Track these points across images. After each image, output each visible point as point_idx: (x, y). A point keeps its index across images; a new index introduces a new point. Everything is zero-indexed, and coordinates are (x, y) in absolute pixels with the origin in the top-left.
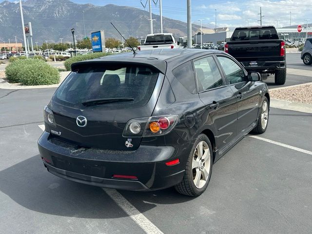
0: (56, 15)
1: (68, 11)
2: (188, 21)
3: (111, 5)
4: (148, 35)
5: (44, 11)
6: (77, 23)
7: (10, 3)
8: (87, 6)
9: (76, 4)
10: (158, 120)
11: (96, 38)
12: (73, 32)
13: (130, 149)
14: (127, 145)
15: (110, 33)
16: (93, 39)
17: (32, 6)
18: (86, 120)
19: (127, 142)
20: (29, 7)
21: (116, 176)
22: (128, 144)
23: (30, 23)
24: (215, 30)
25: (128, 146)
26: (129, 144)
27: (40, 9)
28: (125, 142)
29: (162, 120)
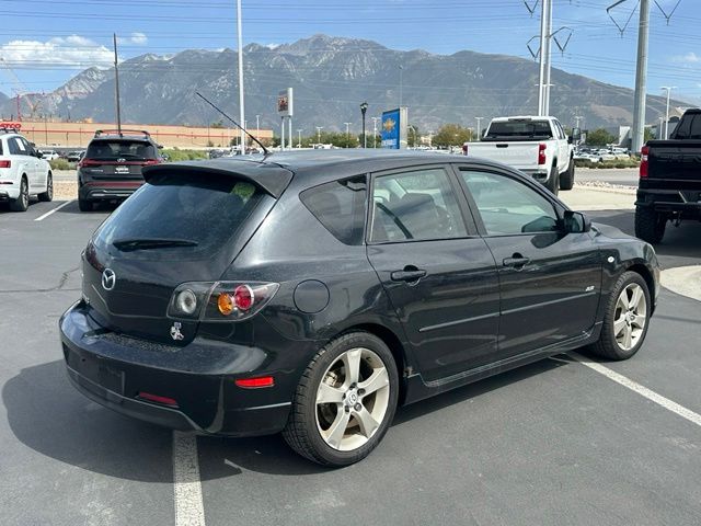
0: (348, 74)
1: (374, 66)
2: (638, 89)
3: (466, 52)
4: (495, 120)
5: (325, 66)
6: (389, 92)
7: (261, 49)
8: (413, 54)
9: (392, 52)
10: (236, 290)
11: (391, 124)
12: (364, 111)
13: (177, 343)
14: (173, 334)
15: (458, 114)
16: (385, 125)
17: (303, 54)
18: (114, 277)
19: (173, 329)
20: (297, 57)
21: (142, 395)
22: (176, 333)
23: (291, 90)
25: (175, 337)
26: (178, 333)
27: (317, 60)
28: (170, 329)
29: (243, 289)
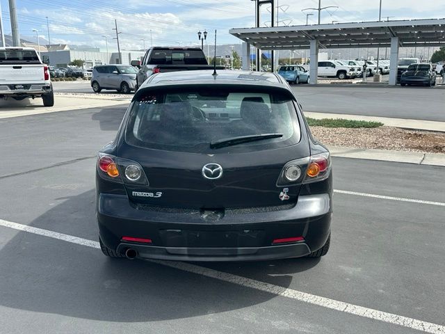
13: (285, 202)
14: (282, 197)
18: (220, 167)
19: (282, 194)
24: (48, 46)
25: (283, 199)
26: (285, 195)
28: (279, 194)
